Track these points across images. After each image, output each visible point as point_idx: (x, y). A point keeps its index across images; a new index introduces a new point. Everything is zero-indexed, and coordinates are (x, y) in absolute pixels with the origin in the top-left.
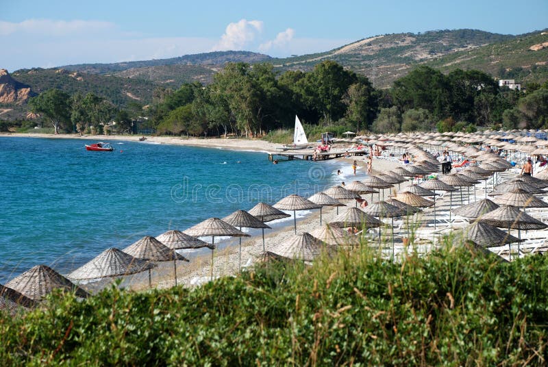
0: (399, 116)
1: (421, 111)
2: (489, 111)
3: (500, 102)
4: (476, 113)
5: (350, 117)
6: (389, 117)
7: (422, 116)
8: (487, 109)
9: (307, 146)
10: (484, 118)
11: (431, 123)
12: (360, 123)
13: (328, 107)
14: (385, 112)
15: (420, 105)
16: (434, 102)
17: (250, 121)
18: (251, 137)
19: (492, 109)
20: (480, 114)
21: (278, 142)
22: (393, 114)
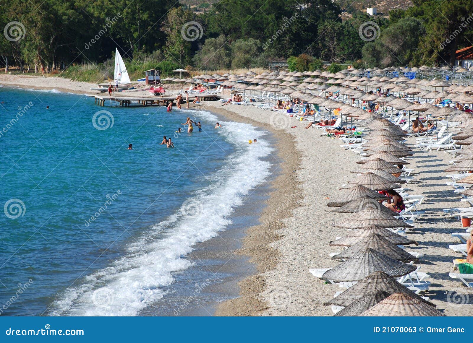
0: (227, 49)
1: (252, 41)
2: (335, 43)
3: (348, 32)
4: (320, 45)
5: (171, 49)
6: (216, 49)
7: (254, 48)
8: (333, 40)
9: (128, 86)
10: (330, 51)
11: (268, 57)
12: (183, 57)
13: (135, 35)
14: (211, 43)
15: (249, 34)
16: (266, 31)
17: (41, 53)
18: (43, 72)
19: (339, 40)
20: (325, 46)
21: (85, 81)
22: (220, 45)
